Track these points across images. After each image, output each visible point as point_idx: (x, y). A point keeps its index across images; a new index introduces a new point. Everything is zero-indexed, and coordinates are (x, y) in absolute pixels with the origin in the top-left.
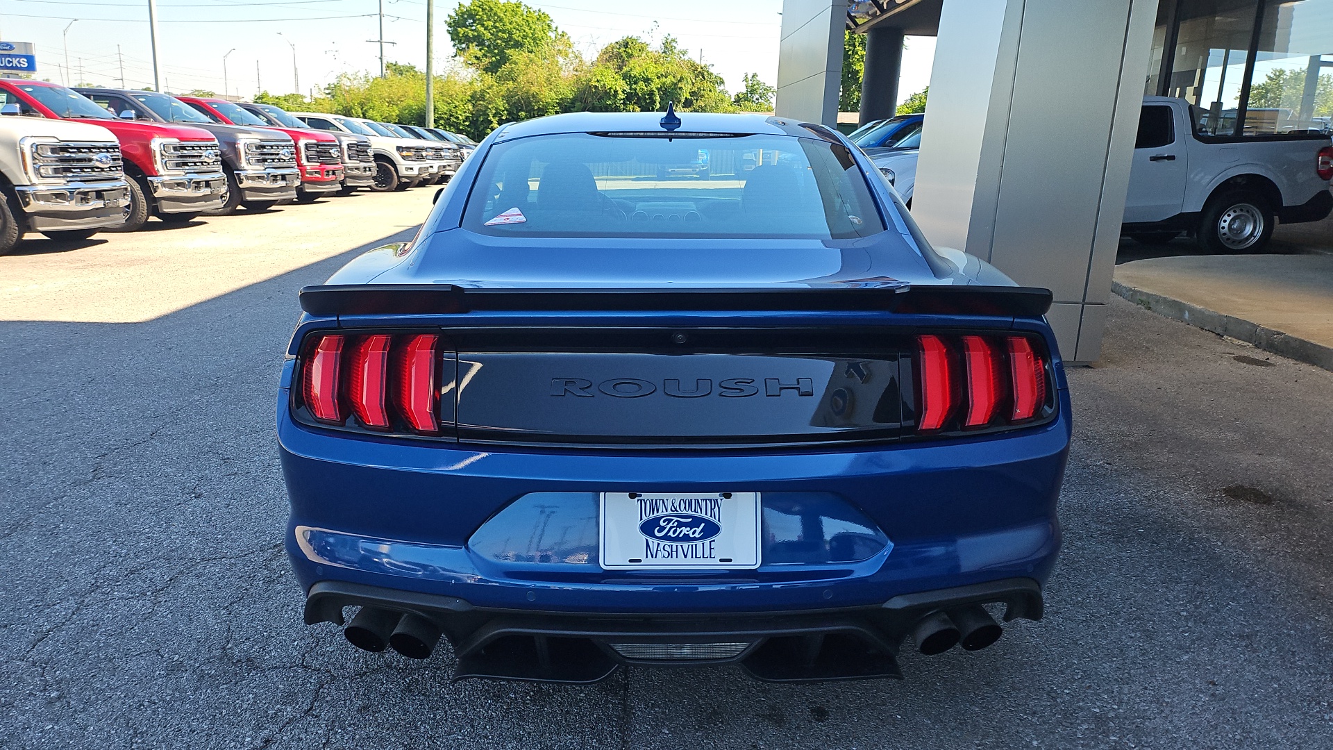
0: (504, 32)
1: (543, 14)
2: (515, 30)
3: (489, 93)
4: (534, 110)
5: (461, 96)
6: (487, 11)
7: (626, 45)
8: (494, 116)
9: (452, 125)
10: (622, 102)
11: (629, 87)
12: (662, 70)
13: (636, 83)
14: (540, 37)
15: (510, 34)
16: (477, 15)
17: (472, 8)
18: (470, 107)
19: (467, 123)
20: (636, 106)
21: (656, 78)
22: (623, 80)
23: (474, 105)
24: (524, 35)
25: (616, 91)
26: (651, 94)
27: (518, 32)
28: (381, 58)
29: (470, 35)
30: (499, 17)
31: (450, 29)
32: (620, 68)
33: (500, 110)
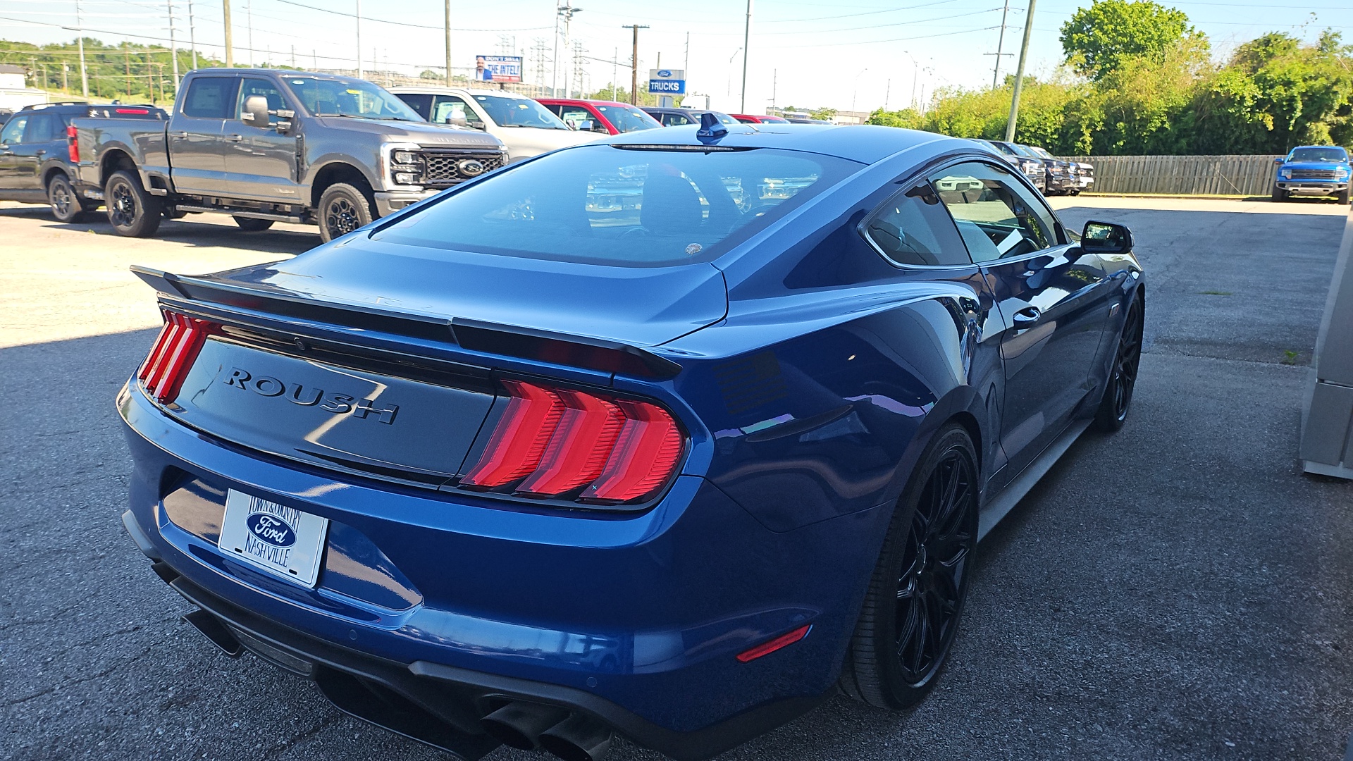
0: (1124, 35)
1: (1178, 12)
2: (1138, 33)
3: (1086, 103)
4: (1136, 120)
5: (1053, 107)
6: (1109, 14)
7: (1267, 42)
8: (1087, 128)
9: (1038, 138)
10: (1249, 109)
11: (1262, 92)
12: (1311, 71)
13: (1272, 87)
14: (1168, 38)
15: (1132, 37)
16: (1097, 18)
17: (1092, 12)
18: (1062, 119)
19: (1056, 136)
20: (1266, 114)
21: (1301, 80)
22: (1255, 84)
23: (1066, 117)
24: (1148, 38)
25: (1243, 98)
26: (1292, 100)
27: (1141, 34)
28: (996, 71)
29: (1086, 41)
30: (1122, 19)
31: (1064, 36)
32: (1255, 70)
33: (1095, 121)
